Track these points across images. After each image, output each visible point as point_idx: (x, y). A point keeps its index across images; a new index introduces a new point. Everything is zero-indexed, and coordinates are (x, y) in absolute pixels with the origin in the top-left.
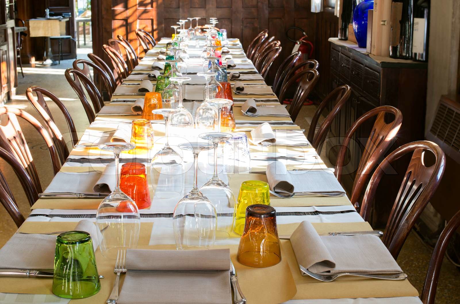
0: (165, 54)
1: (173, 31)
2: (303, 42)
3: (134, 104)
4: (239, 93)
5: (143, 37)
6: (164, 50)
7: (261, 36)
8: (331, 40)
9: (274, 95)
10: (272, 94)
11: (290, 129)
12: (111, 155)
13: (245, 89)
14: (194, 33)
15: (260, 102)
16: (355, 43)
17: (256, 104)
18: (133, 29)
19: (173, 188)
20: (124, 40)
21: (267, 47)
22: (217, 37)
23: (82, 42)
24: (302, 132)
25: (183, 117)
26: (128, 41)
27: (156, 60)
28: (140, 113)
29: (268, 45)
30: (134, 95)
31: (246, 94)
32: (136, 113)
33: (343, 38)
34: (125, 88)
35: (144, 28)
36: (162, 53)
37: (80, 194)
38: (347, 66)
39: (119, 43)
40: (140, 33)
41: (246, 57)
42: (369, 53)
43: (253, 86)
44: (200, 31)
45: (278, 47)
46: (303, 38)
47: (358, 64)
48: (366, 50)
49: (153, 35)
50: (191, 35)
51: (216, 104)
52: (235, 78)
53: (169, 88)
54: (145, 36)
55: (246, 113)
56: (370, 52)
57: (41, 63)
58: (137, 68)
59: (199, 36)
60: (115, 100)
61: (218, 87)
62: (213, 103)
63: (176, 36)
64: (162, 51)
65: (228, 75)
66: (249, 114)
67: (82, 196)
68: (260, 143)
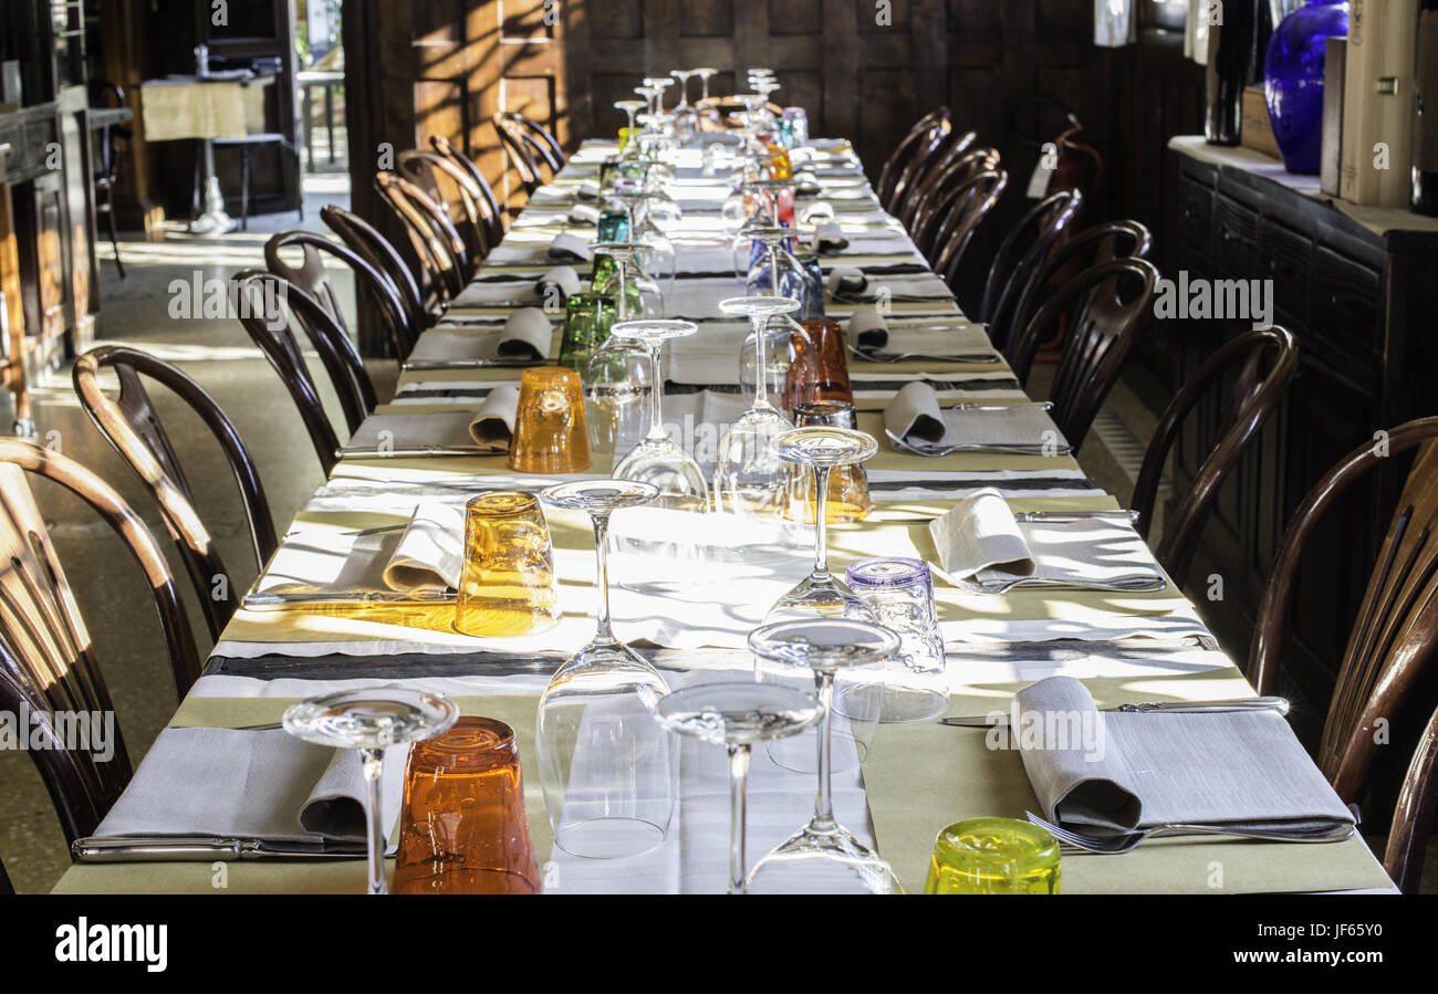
0: (597, 201)
1: (623, 119)
2: (1066, 148)
3: (483, 406)
4: (868, 352)
5: (519, 140)
6: (593, 185)
7: (927, 132)
8: (1180, 145)
9: (998, 361)
10: (992, 357)
11: (1081, 506)
12: (383, 639)
13: (891, 338)
14: (693, 126)
15: (949, 388)
16: (1269, 159)
17: (940, 401)
18: (484, 114)
19: (634, 801)
20: (454, 154)
21: (950, 171)
22: (776, 136)
23: (321, 154)
24: (1127, 522)
25: (667, 478)
26: (468, 155)
27: (563, 224)
28: (503, 445)
29: (956, 166)
30: (484, 367)
31: (896, 358)
32: (488, 446)
33: (1222, 137)
34: (451, 338)
35: (520, 111)
36: (585, 198)
37: (243, 840)
38: (1246, 240)
39: (435, 164)
40: (510, 127)
41: (882, 210)
42: (1331, 195)
43: (918, 326)
44: (714, 115)
45: (995, 174)
46: (1067, 134)
47: (1291, 233)
48: (1321, 183)
49: (554, 133)
50: (685, 130)
51: (805, 451)
52: (850, 292)
53: (610, 350)
54: (527, 135)
55: (905, 440)
56: (1334, 191)
57: (184, 227)
58: (498, 255)
59: (713, 132)
60: (413, 387)
61: (794, 340)
62: (795, 447)
63: (632, 137)
64: (586, 191)
65: (825, 279)
66: (916, 445)
67: (251, 849)
68: (973, 578)
